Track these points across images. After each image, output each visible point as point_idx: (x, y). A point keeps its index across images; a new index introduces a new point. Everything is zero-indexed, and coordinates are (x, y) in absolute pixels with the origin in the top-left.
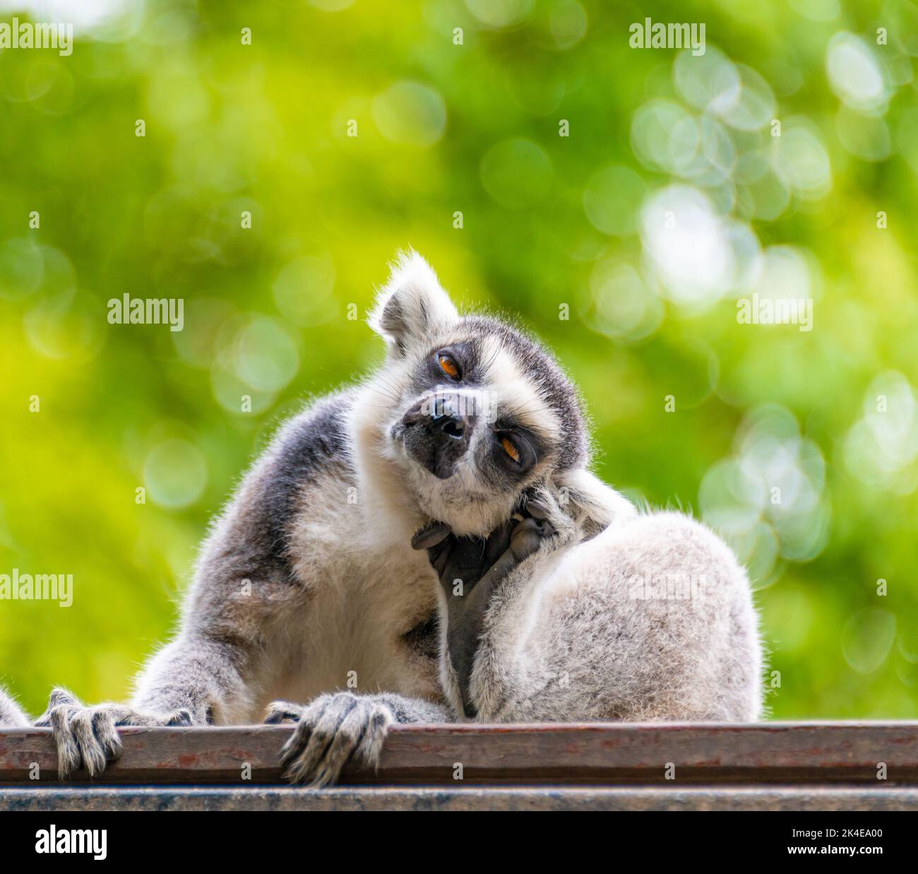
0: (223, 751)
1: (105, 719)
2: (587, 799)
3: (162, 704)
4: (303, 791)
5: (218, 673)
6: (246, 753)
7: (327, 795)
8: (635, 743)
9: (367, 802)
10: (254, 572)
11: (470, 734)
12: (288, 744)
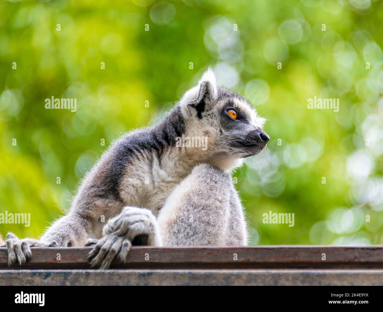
0: (69, 256)
1: (26, 244)
2: (202, 274)
3: (50, 239)
4: (98, 271)
5: (77, 230)
6: (78, 257)
7: (107, 272)
8: (219, 254)
9: (122, 275)
10: (103, 195)
11: (159, 250)
12: (91, 252)
